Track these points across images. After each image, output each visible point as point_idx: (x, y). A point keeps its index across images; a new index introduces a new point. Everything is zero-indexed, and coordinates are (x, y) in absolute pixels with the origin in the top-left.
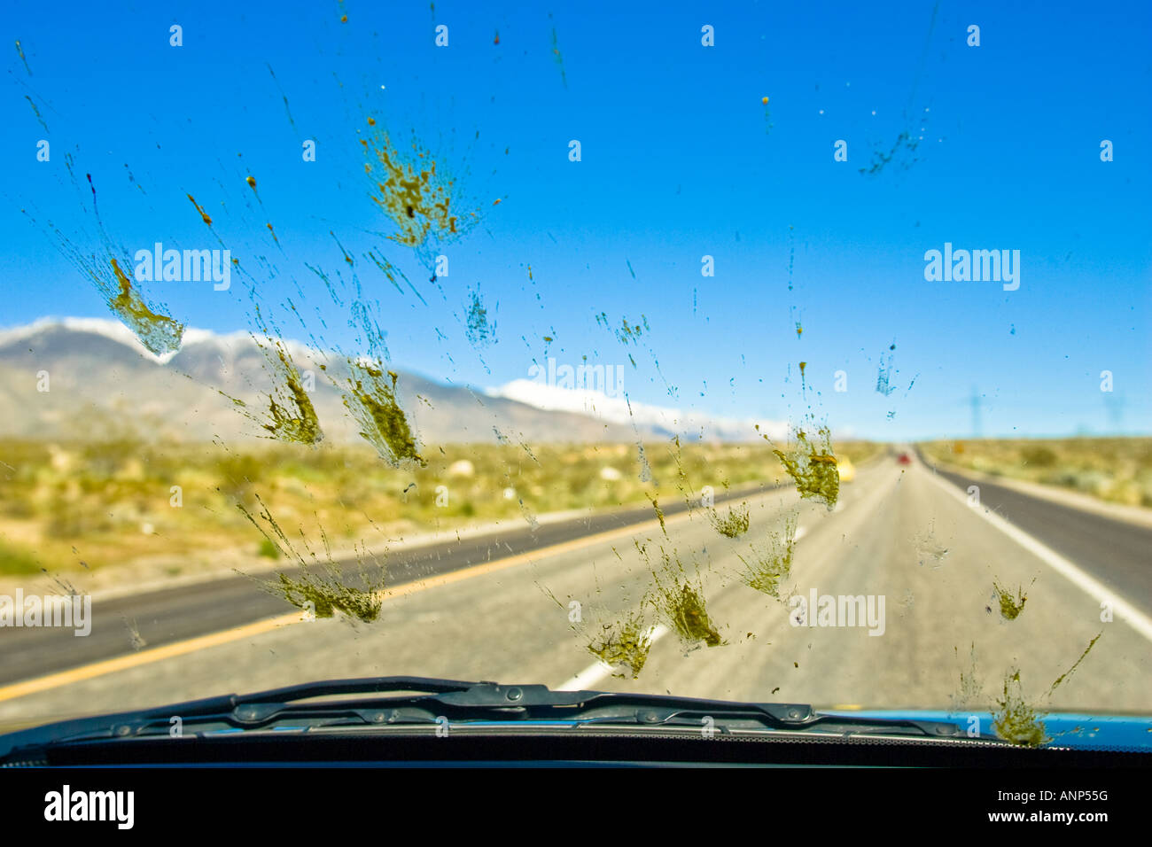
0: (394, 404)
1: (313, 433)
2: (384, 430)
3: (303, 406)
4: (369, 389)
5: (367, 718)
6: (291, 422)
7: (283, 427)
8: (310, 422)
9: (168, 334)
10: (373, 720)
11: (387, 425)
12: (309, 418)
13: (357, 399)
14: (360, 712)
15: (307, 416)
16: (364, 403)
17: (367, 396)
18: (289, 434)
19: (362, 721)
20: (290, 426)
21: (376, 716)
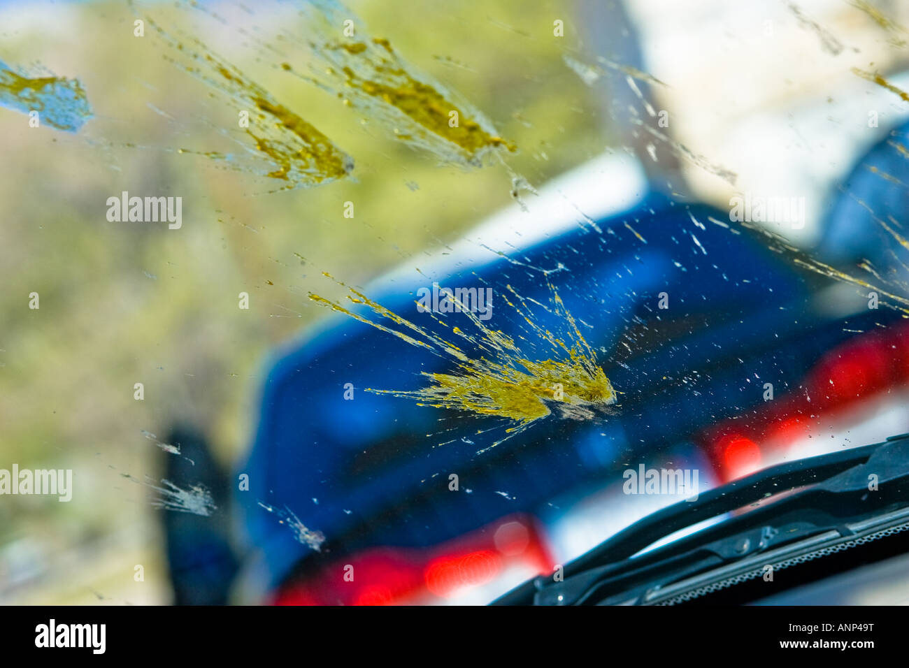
0: (411, 80)
1: (335, 160)
2: (424, 121)
3: (299, 128)
4: (365, 72)
5: (725, 553)
6: (298, 156)
7: (293, 167)
8: (322, 148)
9: (67, 99)
10: (735, 554)
11: (423, 113)
12: (318, 142)
13: (360, 92)
14: (713, 546)
15: (313, 139)
16: (373, 94)
17: (370, 83)
18: (308, 174)
19: (718, 560)
20: (301, 162)
21: (737, 547)
